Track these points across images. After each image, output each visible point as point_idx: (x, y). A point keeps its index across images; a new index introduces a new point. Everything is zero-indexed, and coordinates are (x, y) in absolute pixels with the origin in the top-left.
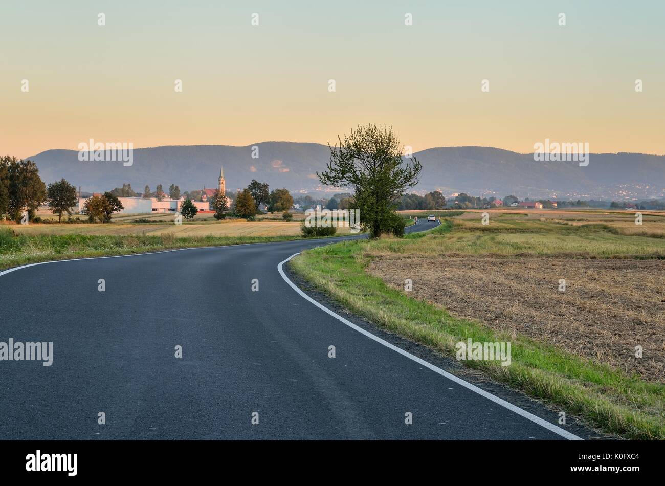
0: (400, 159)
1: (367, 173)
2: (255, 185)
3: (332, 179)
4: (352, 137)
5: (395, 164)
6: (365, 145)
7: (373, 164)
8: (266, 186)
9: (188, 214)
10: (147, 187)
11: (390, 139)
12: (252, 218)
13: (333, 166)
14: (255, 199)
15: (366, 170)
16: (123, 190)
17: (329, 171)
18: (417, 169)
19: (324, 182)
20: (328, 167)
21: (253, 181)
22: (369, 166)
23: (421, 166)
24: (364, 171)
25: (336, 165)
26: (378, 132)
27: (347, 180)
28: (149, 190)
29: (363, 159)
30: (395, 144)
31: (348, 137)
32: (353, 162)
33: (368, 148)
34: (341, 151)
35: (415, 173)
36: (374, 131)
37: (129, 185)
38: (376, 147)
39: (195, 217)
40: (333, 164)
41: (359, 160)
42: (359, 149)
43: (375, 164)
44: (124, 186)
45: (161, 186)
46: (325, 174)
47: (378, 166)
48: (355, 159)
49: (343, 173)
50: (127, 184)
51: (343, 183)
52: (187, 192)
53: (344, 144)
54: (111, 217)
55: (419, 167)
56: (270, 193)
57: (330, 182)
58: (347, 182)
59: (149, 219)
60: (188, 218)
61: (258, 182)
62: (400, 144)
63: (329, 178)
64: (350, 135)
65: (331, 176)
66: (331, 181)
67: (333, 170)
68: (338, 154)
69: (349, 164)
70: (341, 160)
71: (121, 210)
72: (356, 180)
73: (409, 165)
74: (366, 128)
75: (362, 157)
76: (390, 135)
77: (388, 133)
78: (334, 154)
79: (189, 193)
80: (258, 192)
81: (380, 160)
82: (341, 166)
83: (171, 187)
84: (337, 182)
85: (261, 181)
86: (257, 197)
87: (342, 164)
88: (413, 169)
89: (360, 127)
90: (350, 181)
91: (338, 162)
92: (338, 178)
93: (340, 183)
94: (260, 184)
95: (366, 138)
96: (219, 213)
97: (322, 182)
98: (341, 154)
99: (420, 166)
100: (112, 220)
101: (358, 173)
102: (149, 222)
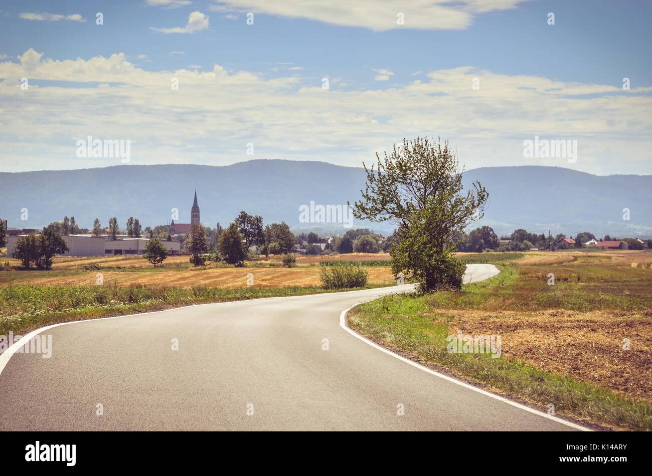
0: (460, 183)
1: (415, 203)
2: (244, 218)
3: (369, 211)
4: (395, 156)
5: (453, 191)
6: (412, 166)
7: (423, 190)
8: (259, 220)
9: (156, 258)
10: (97, 222)
11: (446, 157)
12: (242, 262)
13: (370, 194)
14: (245, 236)
15: (414, 199)
16: (65, 226)
17: (364, 200)
18: (482, 198)
19: (358, 215)
20: (363, 196)
21: (242, 213)
22: (418, 194)
23: (488, 194)
24: (412, 200)
25: (373, 192)
26: (429, 148)
27: (389, 213)
28: (100, 225)
29: (411, 184)
30: (453, 164)
31: (389, 155)
32: (396, 188)
33: (417, 170)
34: (379, 174)
35: (479, 204)
36: (424, 146)
37: (73, 218)
38: (428, 168)
39: (164, 262)
40: (370, 191)
41: (404, 186)
42: (405, 171)
43: (425, 191)
44: (66, 219)
45: (115, 220)
46: (359, 204)
47: (430, 193)
48: (399, 185)
49: (384, 202)
50: (69, 217)
51: (382, 216)
52: (150, 228)
53: (384, 164)
54: (52, 261)
55: (484, 195)
56: (264, 228)
57: (365, 216)
58: (387, 216)
59: (103, 265)
60: (155, 263)
61: (249, 213)
62: (459, 164)
63: (364, 209)
64: (392, 152)
65: (367, 207)
66: (367, 213)
67: (370, 199)
68: (377, 177)
69: (391, 191)
70: (380, 186)
71: (65, 252)
72: (401, 212)
73: (471, 193)
74: (413, 142)
75: (409, 181)
76: (446, 152)
77: (443, 148)
78: (371, 178)
79: (153, 228)
80: (249, 228)
81: (433, 186)
82: (380, 193)
83: (129, 220)
84: (375, 215)
85: (252, 213)
86: (247, 234)
87: (382, 190)
88: (476, 198)
89: (406, 143)
90: (392, 213)
91: (376, 189)
92: (376, 209)
93: (378, 217)
94: (252, 217)
95: (414, 156)
96: (196, 257)
97: (355, 215)
98: (380, 178)
99: (485, 193)
100: (53, 265)
101: (403, 204)
102: (103, 268)
